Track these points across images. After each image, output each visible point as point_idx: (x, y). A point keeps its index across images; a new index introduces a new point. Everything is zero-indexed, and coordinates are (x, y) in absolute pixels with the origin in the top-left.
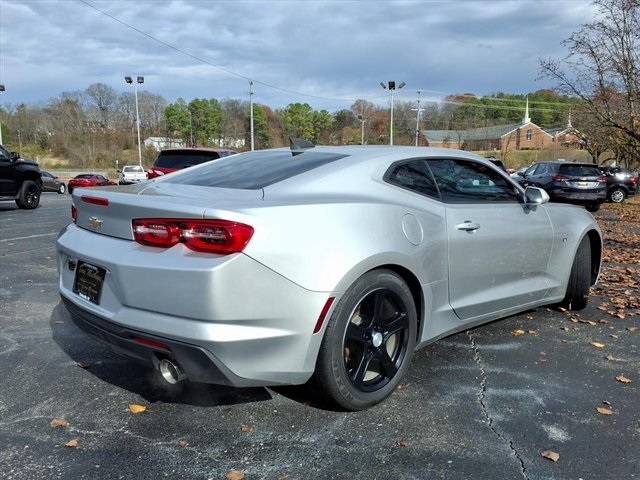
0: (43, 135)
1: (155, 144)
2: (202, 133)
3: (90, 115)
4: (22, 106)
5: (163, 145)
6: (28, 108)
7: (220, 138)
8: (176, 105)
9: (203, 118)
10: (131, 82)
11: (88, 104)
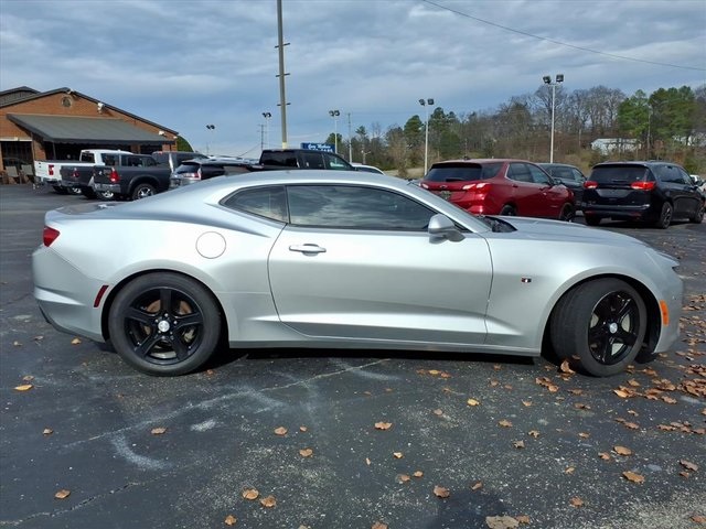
0: (489, 142)
1: (603, 147)
2: (663, 131)
3: (536, 119)
4: (474, 114)
5: (611, 147)
6: (478, 116)
7: (688, 134)
8: (634, 99)
9: (667, 113)
10: (549, 82)
11: (535, 105)
